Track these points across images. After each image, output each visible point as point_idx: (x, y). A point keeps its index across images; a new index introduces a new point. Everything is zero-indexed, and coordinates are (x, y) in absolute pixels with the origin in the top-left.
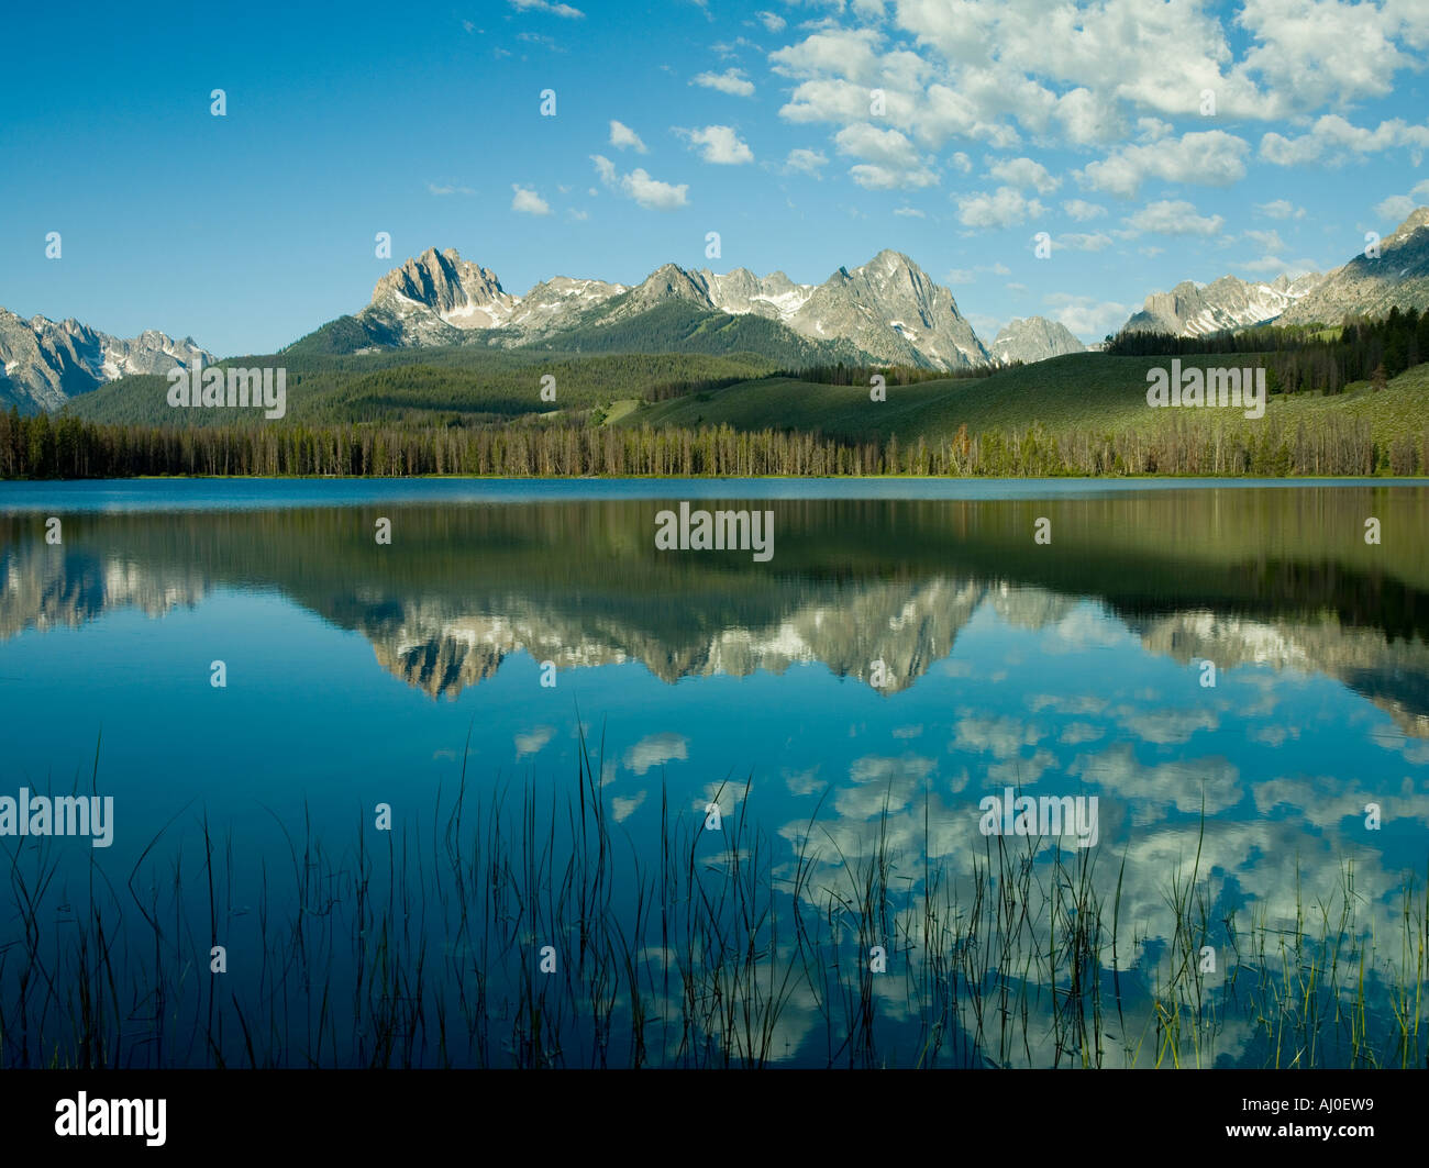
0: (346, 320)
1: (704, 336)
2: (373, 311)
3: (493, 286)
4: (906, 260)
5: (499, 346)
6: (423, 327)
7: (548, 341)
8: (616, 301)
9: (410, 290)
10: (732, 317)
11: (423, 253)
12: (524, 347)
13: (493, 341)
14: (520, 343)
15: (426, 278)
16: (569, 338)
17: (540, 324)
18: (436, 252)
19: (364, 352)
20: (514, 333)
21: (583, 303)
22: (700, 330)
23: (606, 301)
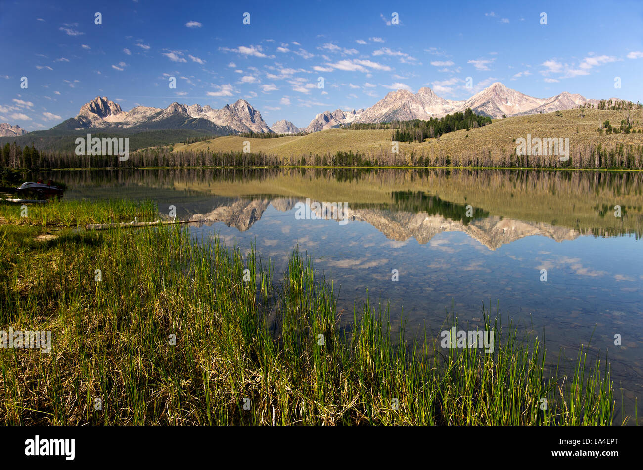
0: (72, 120)
1: (187, 124)
2: (81, 117)
3: (119, 109)
4: (246, 102)
5: (122, 127)
6: (97, 122)
7: (138, 126)
8: (158, 114)
9: (93, 110)
10: (195, 119)
11: (96, 98)
12: (130, 128)
13: (120, 126)
14: (128, 126)
15: (97, 105)
16: (144, 125)
17: (135, 121)
18: (100, 98)
19: (79, 129)
20: (127, 124)
21: (148, 114)
22: (186, 123)
23: (156, 113)
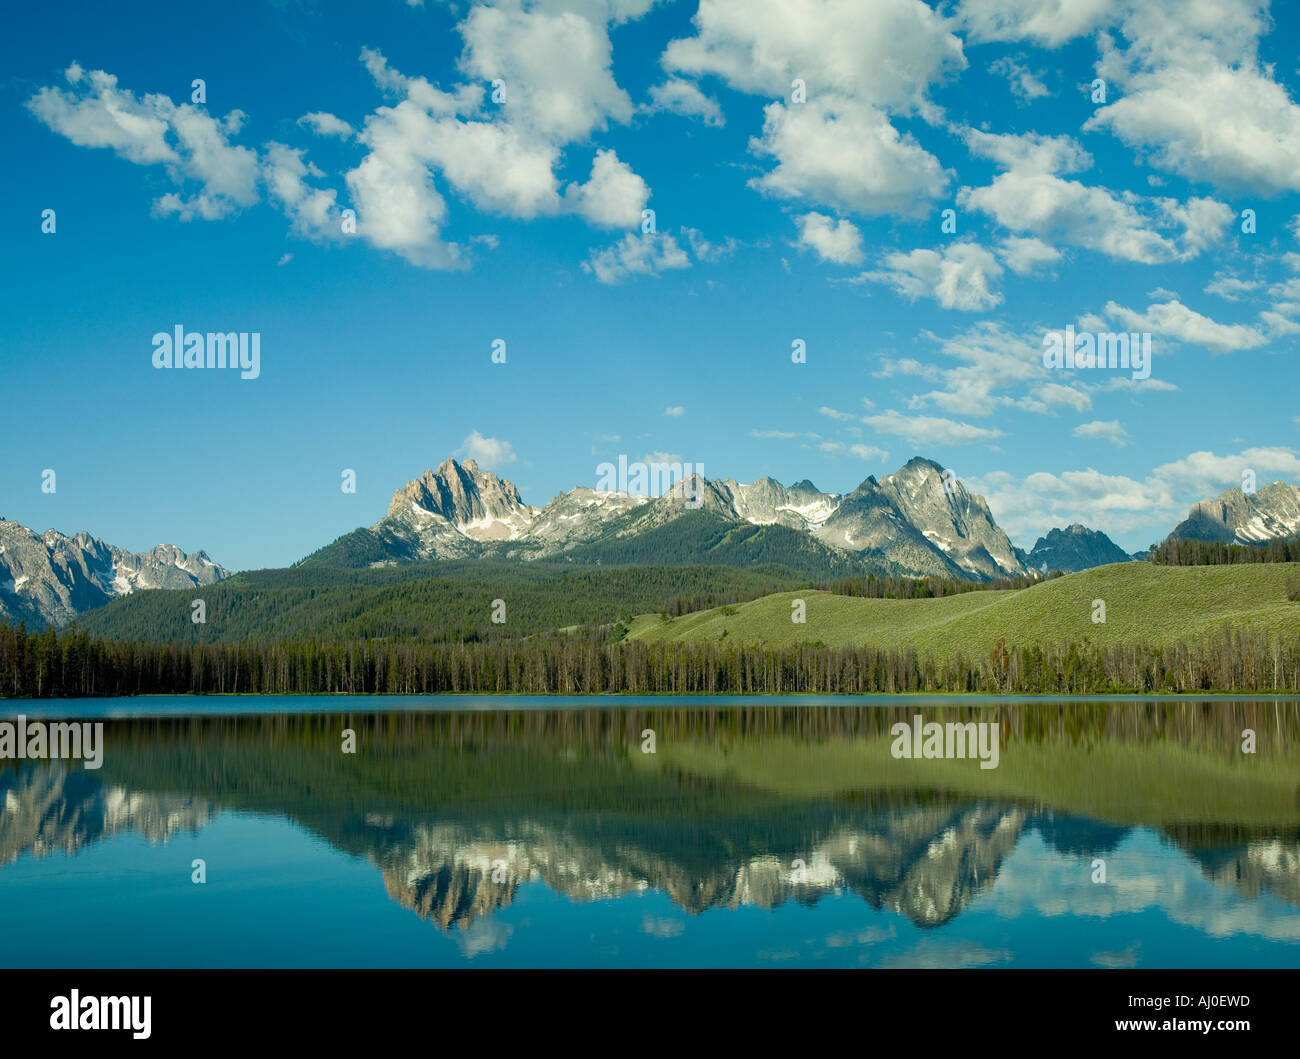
0: (362, 533)
1: (728, 548)
2: (389, 523)
3: (511, 499)
4: (938, 468)
5: (517, 558)
6: (441, 539)
7: (570, 553)
8: (638, 512)
9: (427, 502)
10: (758, 528)
11: (442, 465)
12: (543, 560)
13: (512, 554)
14: (539, 555)
15: (444, 488)
16: (589, 550)
17: (560, 536)
18: (455, 464)
19: (380, 565)
20: (532, 545)
21: (604, 514)
22: (725, 541)
23: (628, 512)
